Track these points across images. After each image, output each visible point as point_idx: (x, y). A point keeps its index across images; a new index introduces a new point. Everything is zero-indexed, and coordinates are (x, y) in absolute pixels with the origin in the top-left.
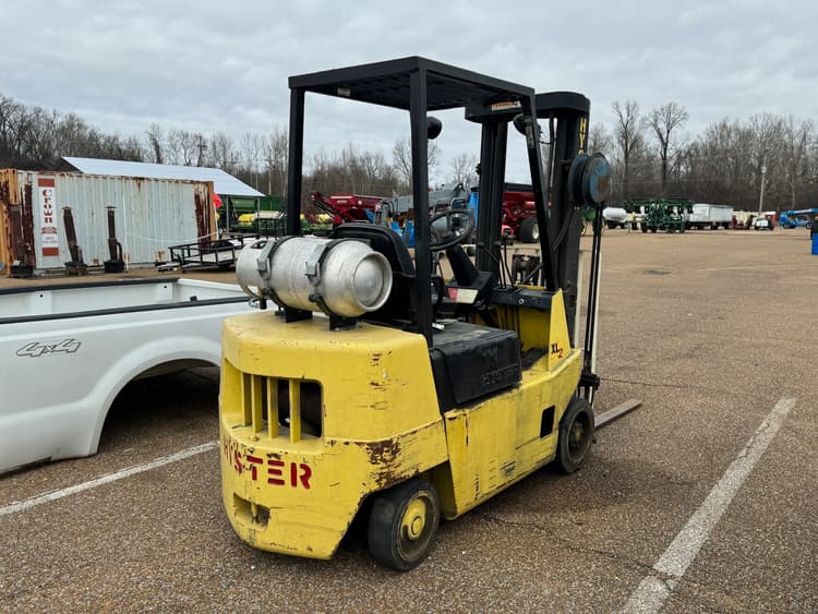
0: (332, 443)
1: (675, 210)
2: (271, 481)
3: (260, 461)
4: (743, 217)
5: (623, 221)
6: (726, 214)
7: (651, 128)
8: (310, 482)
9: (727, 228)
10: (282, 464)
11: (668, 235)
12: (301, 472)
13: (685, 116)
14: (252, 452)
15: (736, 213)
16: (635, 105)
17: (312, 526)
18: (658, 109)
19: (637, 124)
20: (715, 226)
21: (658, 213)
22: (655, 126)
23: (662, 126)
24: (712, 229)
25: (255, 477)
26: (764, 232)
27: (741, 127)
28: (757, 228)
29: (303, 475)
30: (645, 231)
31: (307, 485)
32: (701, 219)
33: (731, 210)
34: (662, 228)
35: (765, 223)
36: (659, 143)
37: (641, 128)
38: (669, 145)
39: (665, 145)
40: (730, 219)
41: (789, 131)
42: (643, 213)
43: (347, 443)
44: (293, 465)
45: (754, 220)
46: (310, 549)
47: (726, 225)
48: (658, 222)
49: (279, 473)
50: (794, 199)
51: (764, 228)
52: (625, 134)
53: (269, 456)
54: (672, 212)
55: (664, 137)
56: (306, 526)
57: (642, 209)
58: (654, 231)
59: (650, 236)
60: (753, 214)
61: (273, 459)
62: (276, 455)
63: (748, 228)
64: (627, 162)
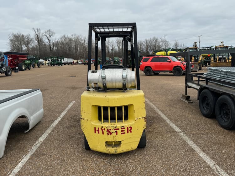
0: (137, 119)
1: (59, 60)
2: (122, 134)
3: (119, 129)
4: (75, 61)
5: (43, 63)
6: (71, 60)
7: (45, 36)
8: (132, 131)
9: (72, 64)
10: (125, 128)
11: (58, 67)
12: (129, 129)
13: (54, 33)
14: (116, 128)
15: (73, 60)
16: (39, 29)
17: (132, 142)
18: (46, 31)
19: (41, 35)
20: (68, 64)
21: (54, 61)
22: (46, 35)
23: (48, 36)
24: (68, 65)
25: (117, 134)
26: (81, 65)
27: (69, 37)
28: (79, 64)
29: (130, 129)
30: (51, 66)
31: (131, 132)
32: (65, 62)
33: (72, 59)
34: (57, 65)
35: (81, 63)
36: (48, 41)
37: (42, 36)
38: (51, 41)
39: (50, 41)
40: (72, 62)
41: (81, 39)
42: (50, 61)
43: (140, 118)
44: (128, 128)
45: (78, 62)
46: (132, 148)
47: (71, 63)
48: (55, 63)
49: (124, 131)
50: (85, 56)
51: (81, 64)
52: (38, 37)
53: (121, 127)
54: (58, 60)
55: (49, 39)
56: (131, 142)
57: (50, 59)
58: (54, 66)
59: (53, 67)
60: (78, 60)
61: (122, 127)
62: (123, 126)
63: (77, 64)
64: (39, 46)
